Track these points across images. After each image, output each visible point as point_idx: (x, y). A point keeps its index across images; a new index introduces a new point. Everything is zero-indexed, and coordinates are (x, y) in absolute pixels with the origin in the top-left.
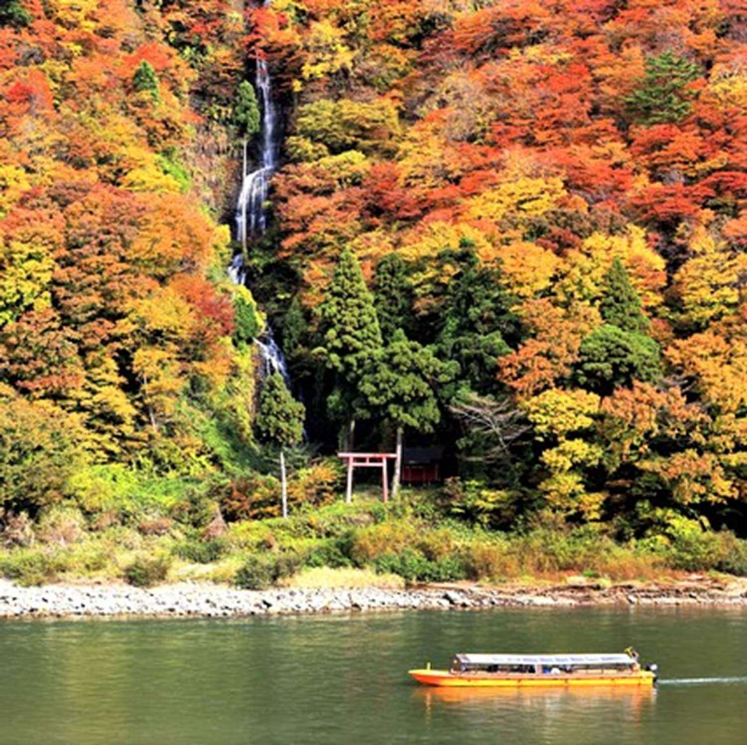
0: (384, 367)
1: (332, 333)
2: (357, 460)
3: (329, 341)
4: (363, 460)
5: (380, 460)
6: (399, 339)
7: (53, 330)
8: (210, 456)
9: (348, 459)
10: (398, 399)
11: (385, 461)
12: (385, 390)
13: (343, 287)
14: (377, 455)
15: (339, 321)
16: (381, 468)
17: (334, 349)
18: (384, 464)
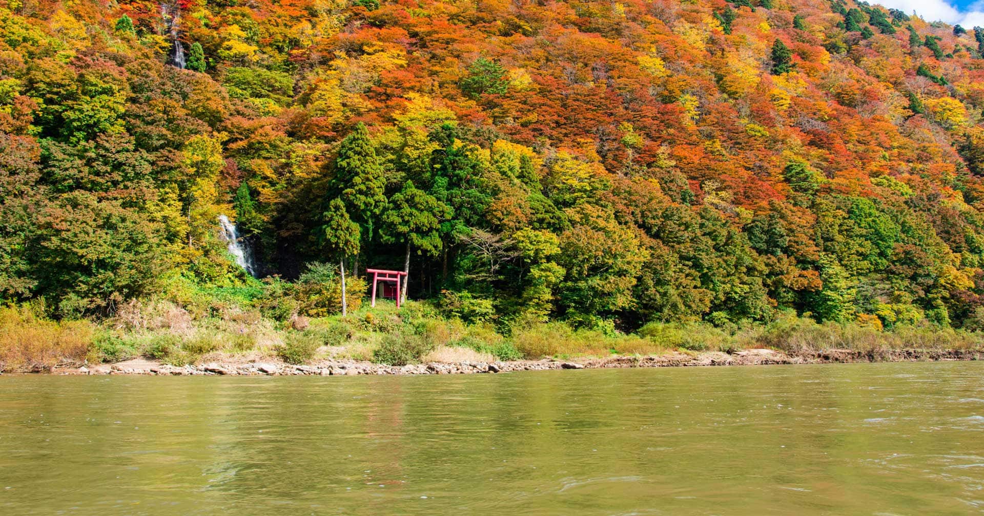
0: (405, 205)
1: (357, 180)
2: (380, 275)
3: (357, 185)
4: (384, 275)
5: (396, 276)
6: (410, 187)
7: (128, 151)
8: (237, 273)
9: (373, 274)
10: (418, 230)
11: (399, 276)
12: (408, 221)
13: (362, 148)
14: (395, 272)
15: (364, 172)
16: (397, 282)
17: (361, 192)
18: (399, 280)
